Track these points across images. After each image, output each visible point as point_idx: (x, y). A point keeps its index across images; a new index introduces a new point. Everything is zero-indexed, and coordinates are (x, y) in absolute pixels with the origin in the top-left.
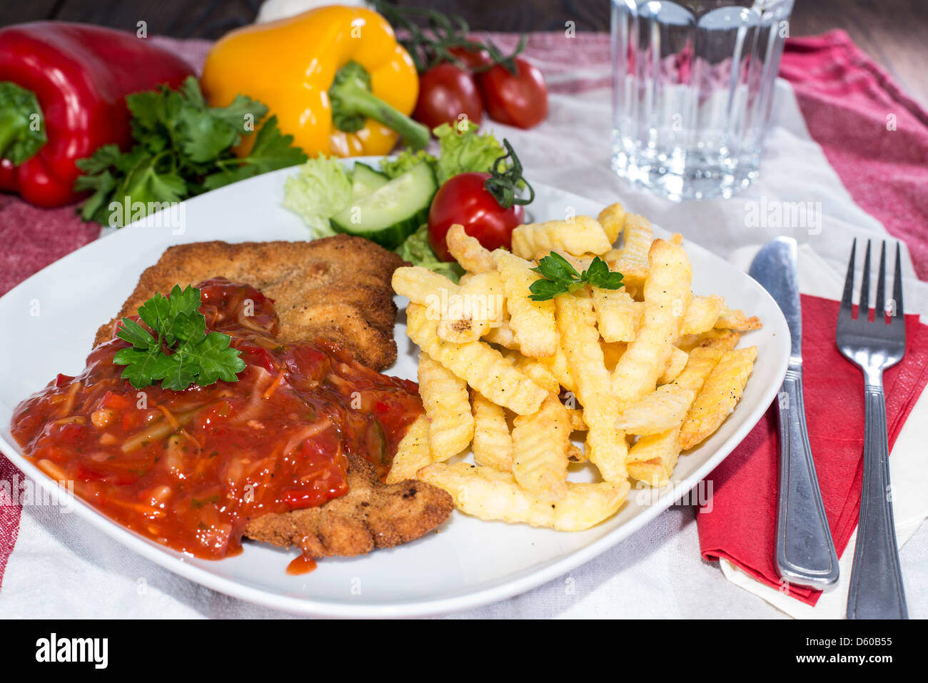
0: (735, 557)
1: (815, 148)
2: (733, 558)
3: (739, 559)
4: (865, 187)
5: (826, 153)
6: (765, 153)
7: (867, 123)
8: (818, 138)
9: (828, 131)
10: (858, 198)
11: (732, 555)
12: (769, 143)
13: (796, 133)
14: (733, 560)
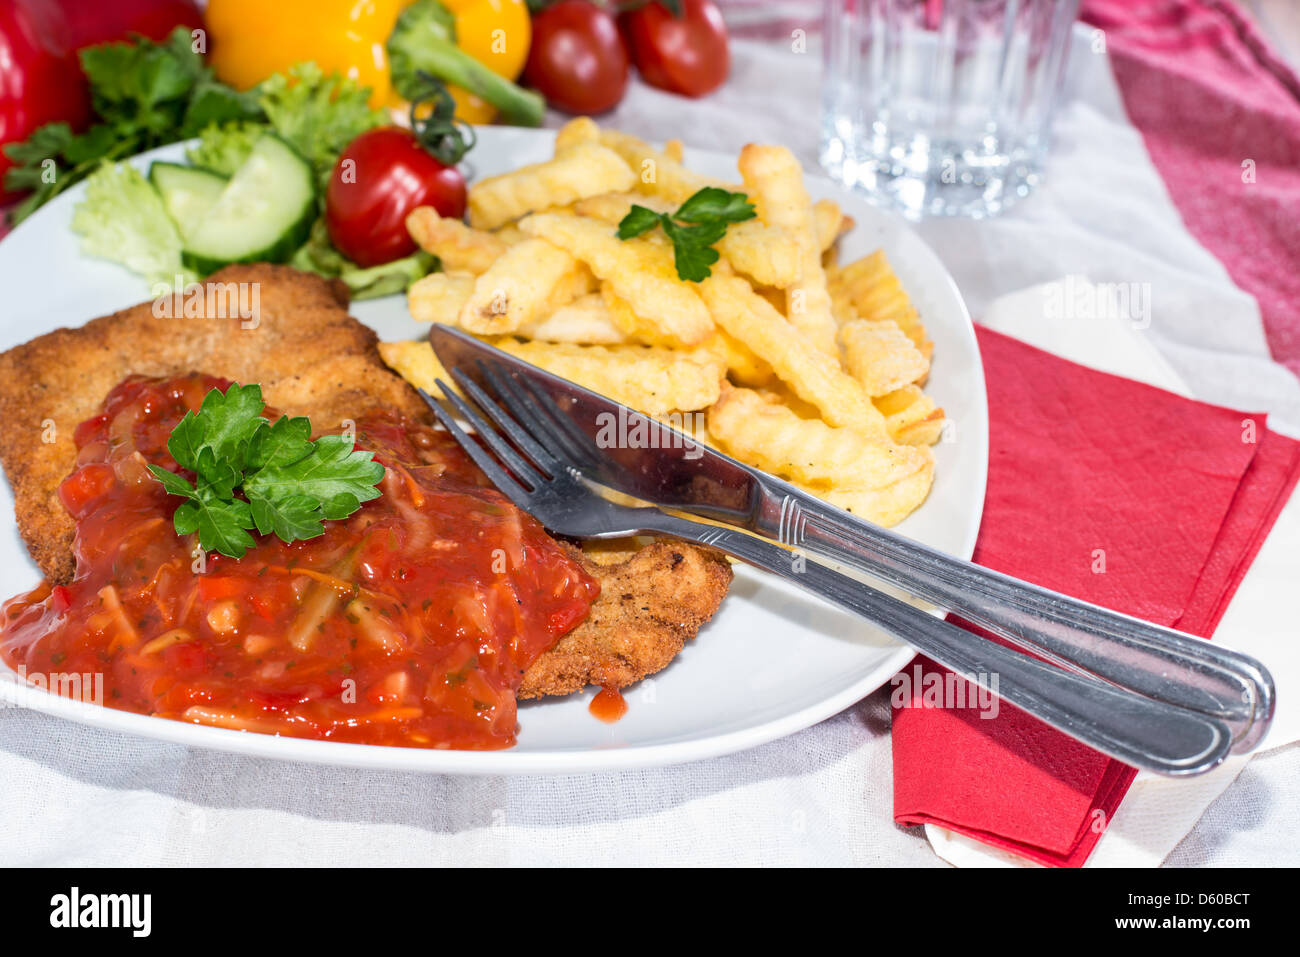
0: (945, 818)
1: (1132, 137)
2: (942, 820)
3: (950, 820)
4: (1202, 202)
5: (1149, 145)
6: (1054, 142)
7: (1212, 100)
8: (1138, 121)
9: (1154, 111)
10: (1192, 220)
11: (940, 817)
12: (1060, 127)
13: (1106, 112)
14: (943, 823)
